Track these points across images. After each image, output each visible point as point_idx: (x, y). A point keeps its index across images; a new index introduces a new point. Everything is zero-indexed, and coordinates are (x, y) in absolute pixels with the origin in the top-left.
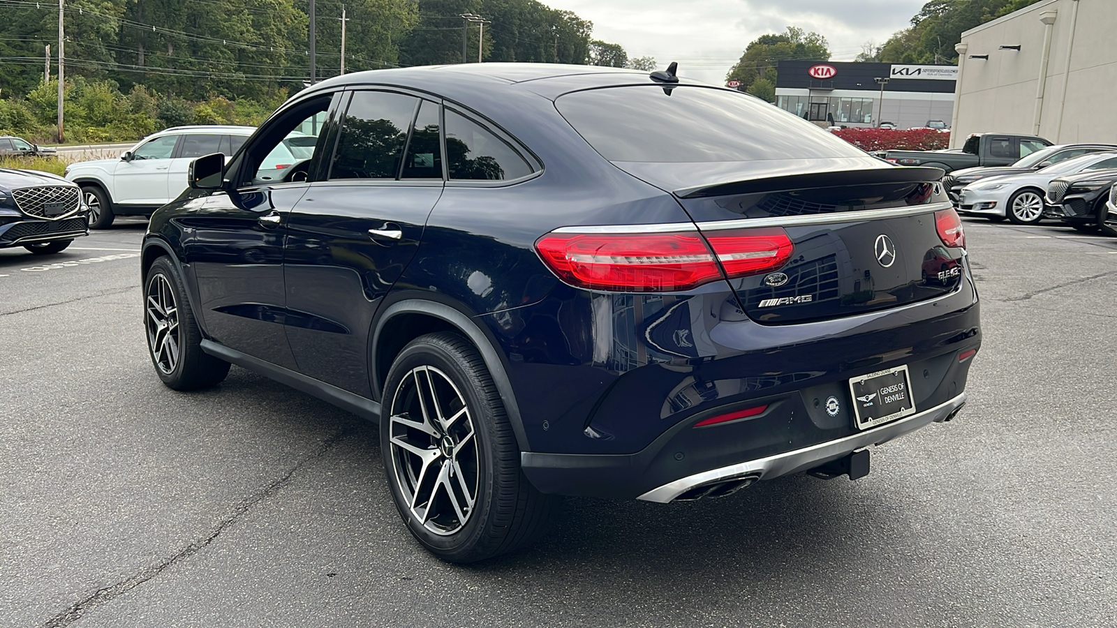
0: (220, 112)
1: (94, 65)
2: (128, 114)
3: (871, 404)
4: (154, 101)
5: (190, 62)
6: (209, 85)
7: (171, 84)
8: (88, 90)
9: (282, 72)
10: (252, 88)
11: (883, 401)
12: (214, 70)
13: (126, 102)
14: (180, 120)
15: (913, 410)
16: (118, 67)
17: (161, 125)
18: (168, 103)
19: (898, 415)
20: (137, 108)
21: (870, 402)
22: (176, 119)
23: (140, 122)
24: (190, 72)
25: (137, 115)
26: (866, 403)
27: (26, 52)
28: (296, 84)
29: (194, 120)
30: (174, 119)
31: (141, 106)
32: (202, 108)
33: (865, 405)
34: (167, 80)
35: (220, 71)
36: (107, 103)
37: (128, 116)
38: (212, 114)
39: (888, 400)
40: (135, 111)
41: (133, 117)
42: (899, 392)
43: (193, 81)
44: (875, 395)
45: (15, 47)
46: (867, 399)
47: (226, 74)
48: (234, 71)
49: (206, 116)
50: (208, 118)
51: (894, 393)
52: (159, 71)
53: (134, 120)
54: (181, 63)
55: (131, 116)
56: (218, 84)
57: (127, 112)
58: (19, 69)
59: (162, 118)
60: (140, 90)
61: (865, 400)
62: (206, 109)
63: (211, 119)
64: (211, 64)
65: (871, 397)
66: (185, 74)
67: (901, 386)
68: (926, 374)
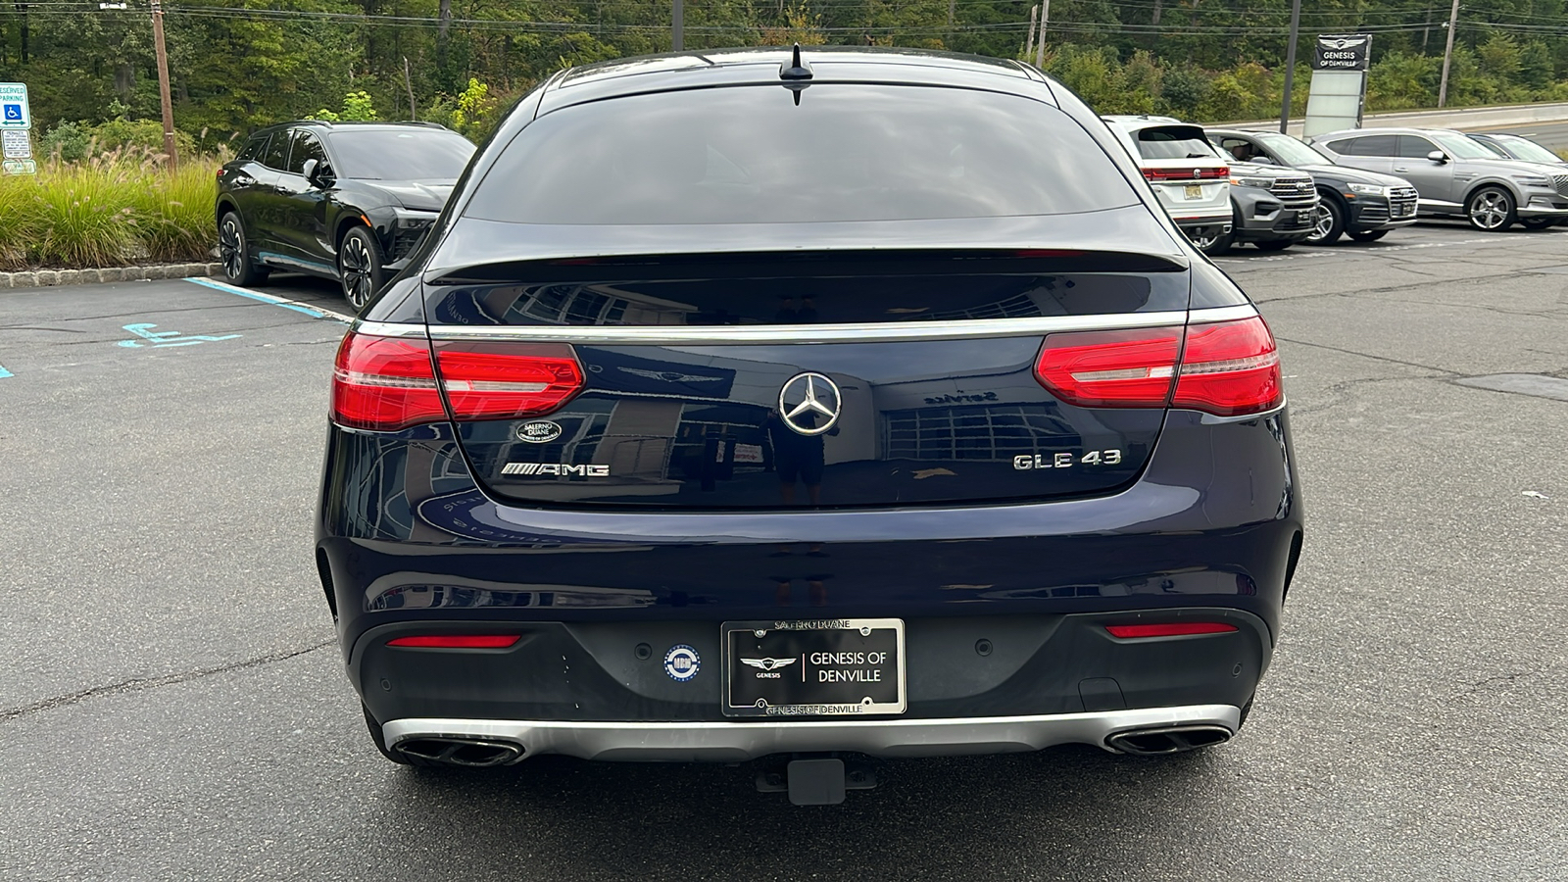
0: (1249, 84)
1: (1090, 28)
2: (1121, 92)
3: (778, 675)
4: (1160, 72)
5: (1221, 15)
6: (1243, 46)
7: (1191, 47)
8: (1076, 62)
9: (1360, 21)
10: (1308, 47)
11: (815, 676)
12: (1253, 24)
13: (1121, 76)
14: (1190, 98)
16: (1123, 29)
17: (1163, 105)
18: (1177, 74)
19: (852, 708)
20: (1134, 83)
21: (774, 671)
22: (1185, 97)
23: (1135, 102)
24: (1219, 29)
25: (1131, 93)
26: (764, 671)
27: (1016, 16)
28: (1384, 36)
29: (1211, 98)
30: (1181, 96)
31: (1141, 79)
32: (1223, 79)
33: (760, 676)
34: (1186, 41)
35: (1262, 24)
36: (1097, 78)
37: (1121, 95)
38: (1238, 87)
39: (829, 676)
40: (1130, 88)
41: (1127, 95)
42: (865, 667)
43: (1224, 42)
44: (791, 661)
45: (1004, 11)
46: (769, 666)
47: (1270, 29)
48: (1282, 24)
49: (1227, 91)
50: (1230, 93)
51: (852, 668)
52: (1178, 30)
53: (1128, 99)
54: (1208, 17)
55: (1125, 94)
56: (1256, 44)
57: (1120, 90)
58: (1004, 39)
59: (1165, 96)
60: (1142, 58)
61: (762, 667)
62: (1229, 81)
63: (1234, 96)
64: (1249, 16)
65: (778, 663)
66: (1211, 32)
67: (874, 658)
68: (984, 648)
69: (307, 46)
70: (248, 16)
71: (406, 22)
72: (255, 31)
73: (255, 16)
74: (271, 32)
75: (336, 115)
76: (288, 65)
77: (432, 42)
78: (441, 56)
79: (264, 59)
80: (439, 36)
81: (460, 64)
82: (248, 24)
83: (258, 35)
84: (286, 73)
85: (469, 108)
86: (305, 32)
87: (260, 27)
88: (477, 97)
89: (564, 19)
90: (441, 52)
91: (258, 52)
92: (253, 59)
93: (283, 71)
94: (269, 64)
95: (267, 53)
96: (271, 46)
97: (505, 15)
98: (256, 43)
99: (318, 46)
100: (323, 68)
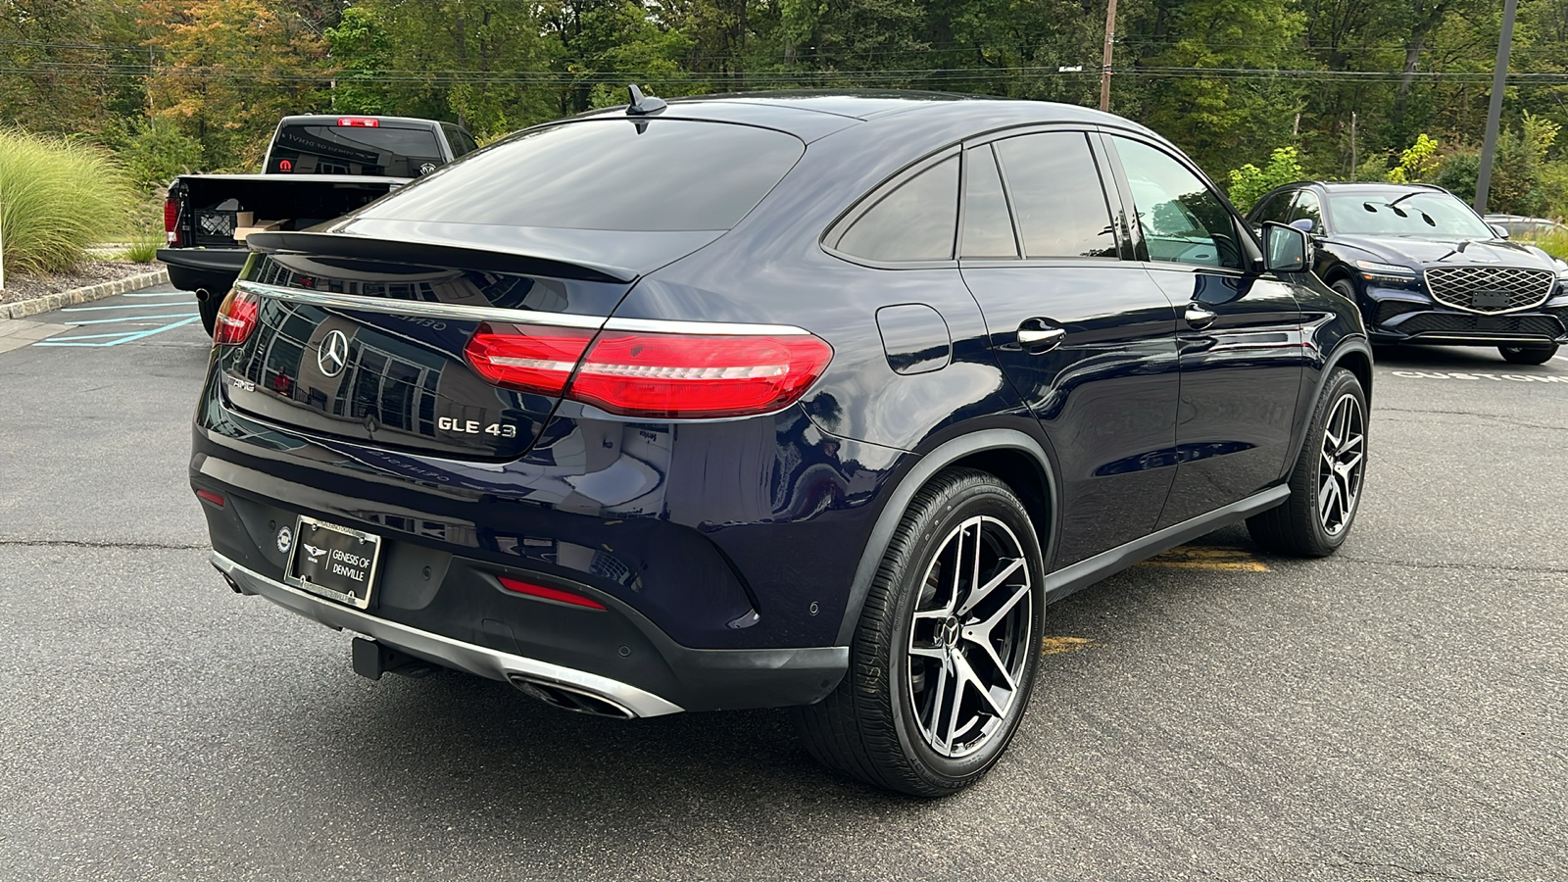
3: (316, 561)
11: (331, 567)
15: (363, 604)
19: (342, 597)
21: (315, 557)
26: (311, 556)
33: (309, 558)
39: (338, 569)
42: (357, 568)
44: (324, 552)
46: (314, 552)
51: (351, 567)
61: (311, 552)
65: (320, 552)
67: (363, 563)
68: (427, 574)
69: (1251, 102)
70: (1199, 75)
71: (1369, 77)
72: (1202, 88)
73: (1206, 74)
74: (1218, 89)
75: (1258, 170)
76: (1227, 123)
77: (1391, 96)
78: (1397, 112)
79: (1205, 115)
80: (1399, 90)
81: (1418, 119)
82: (1196, 82)
83: (1202, 92)
84: (1224, 128)
85: (1412, 165)
86: (1252, 89)
87: (1207, 85)
88: (1423, 154)
89: (1553, 69)
90: (1399, 107)
91: (1200, 108)
92: (1195, 115)
93: (1222, 127)
94: (1210, 119)
95: (1211, 109)
96: (1215, 103)
97: (1481, 66)
98: (1201, 100)
99: (1262, 102)
100: (1262, 123)
